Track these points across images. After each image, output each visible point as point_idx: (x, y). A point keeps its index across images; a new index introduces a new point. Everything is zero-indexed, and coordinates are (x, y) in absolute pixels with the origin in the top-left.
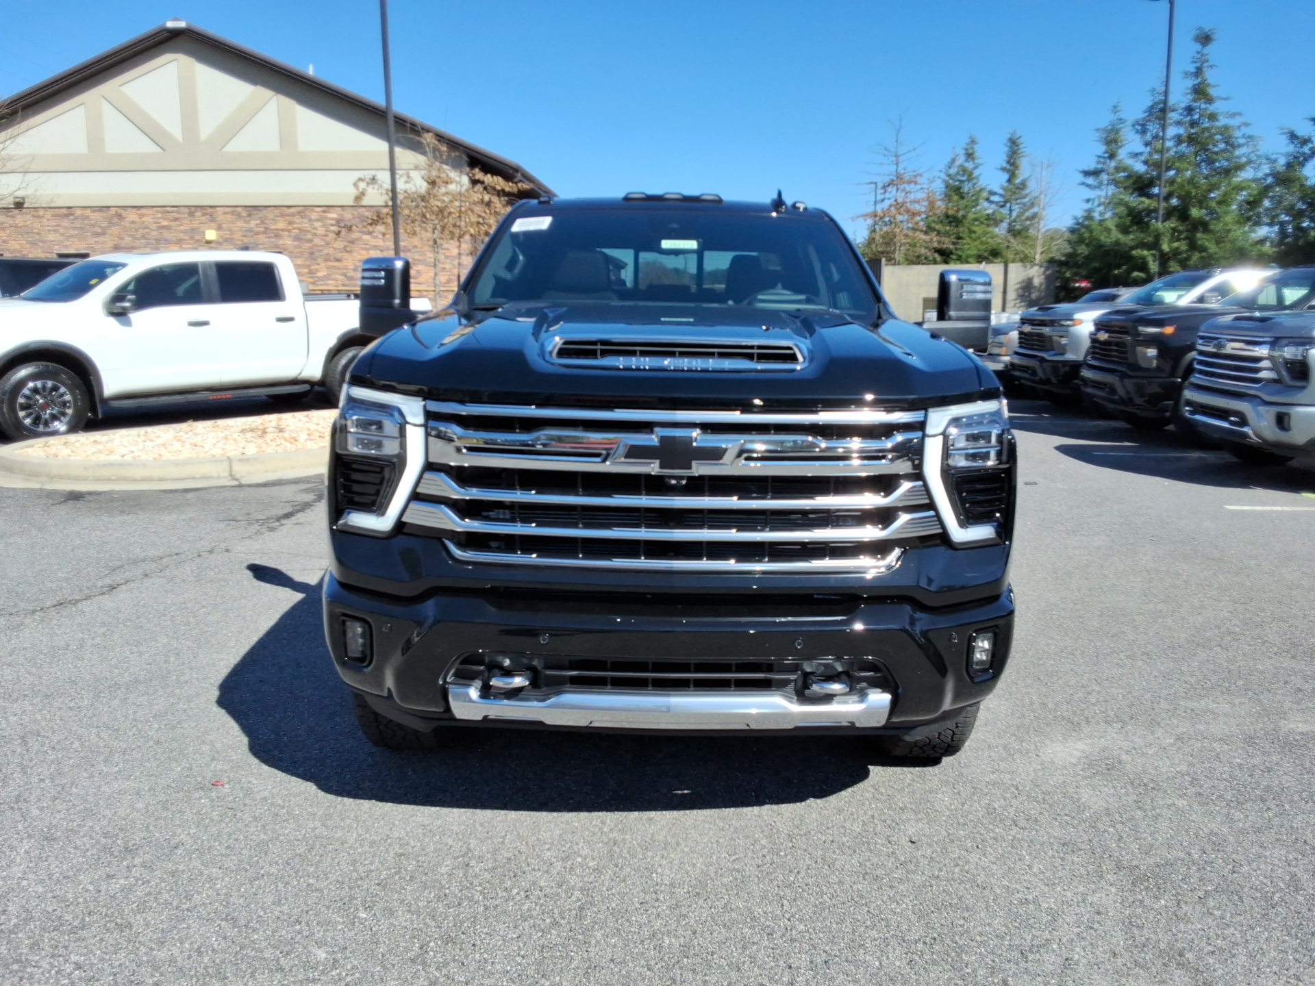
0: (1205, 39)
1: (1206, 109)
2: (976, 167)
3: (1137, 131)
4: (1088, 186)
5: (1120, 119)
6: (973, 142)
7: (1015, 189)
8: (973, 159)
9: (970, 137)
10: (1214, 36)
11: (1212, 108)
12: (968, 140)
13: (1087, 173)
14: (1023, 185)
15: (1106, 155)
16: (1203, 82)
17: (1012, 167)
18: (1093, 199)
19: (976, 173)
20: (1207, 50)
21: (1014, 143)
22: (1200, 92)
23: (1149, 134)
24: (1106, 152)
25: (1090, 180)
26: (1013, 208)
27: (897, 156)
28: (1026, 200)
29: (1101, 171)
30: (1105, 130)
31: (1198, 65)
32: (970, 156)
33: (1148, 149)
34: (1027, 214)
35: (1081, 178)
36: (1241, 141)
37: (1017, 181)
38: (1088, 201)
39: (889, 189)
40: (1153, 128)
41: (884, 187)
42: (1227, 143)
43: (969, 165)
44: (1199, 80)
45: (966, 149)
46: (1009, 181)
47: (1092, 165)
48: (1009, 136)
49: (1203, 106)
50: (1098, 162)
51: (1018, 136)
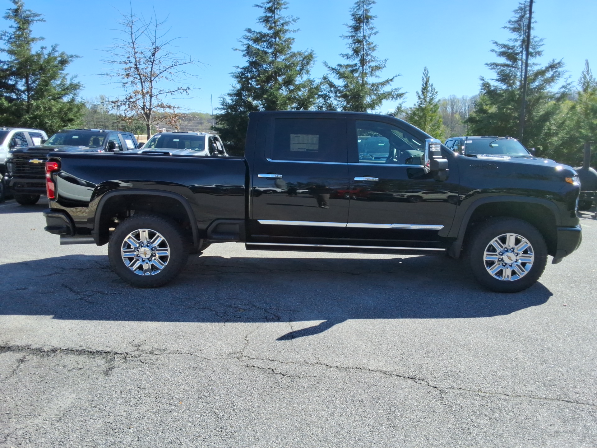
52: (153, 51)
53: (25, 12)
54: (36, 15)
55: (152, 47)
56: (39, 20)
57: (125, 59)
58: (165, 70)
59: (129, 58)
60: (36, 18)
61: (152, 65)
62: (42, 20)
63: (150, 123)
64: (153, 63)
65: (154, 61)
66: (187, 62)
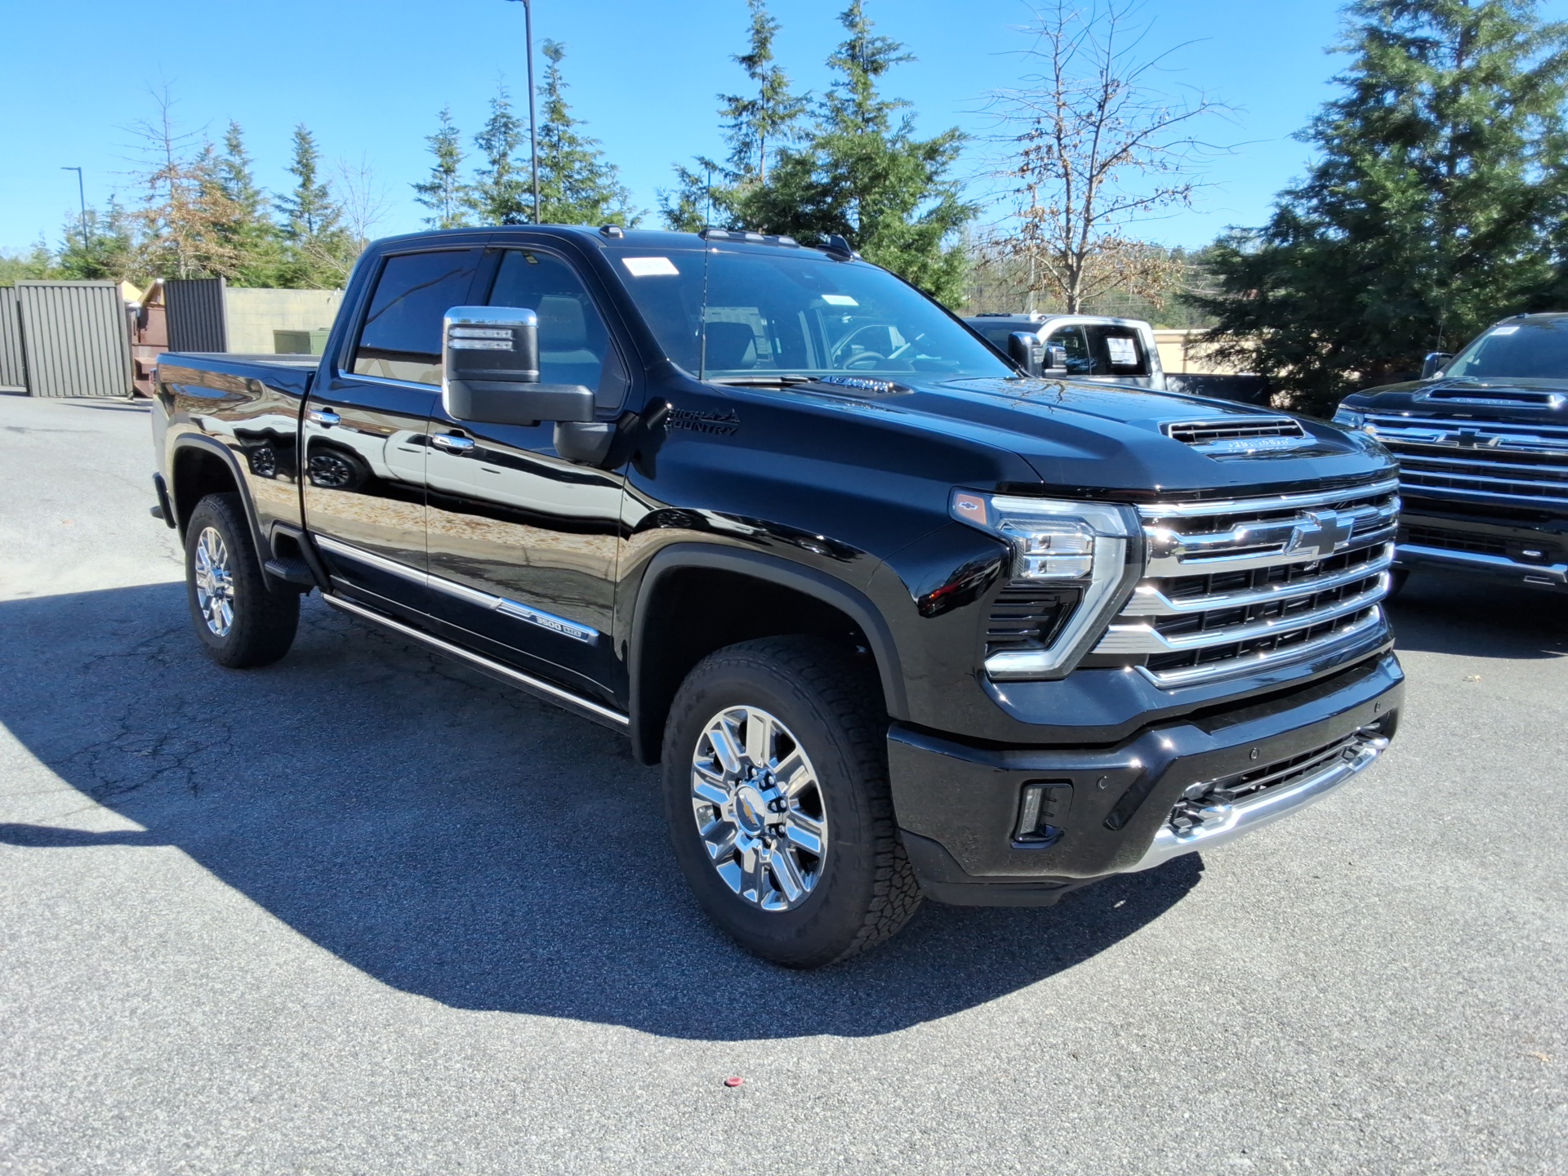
0: (555, 53)
1: (564, 132)
2: (245, 163)
3: (481, 146)
4: (425, 203)
5: (453, 129)
6: (236, 130)
7: (310, 198)
8: (240, 152)
9: (231, 124)
10: (564, 52)
11: (571, 131)
12: (229, 128)
13: (421, 188)
14: (323, 193)
15: (441, 169)
16: (559, 101)
17: (305, 168)
18: (434, 220)
19: (247, 170)
20: (557, 66)
21: (303, 141)
22: (555, 110)
23: (495, 151)
24: (441, 166)
25: (426, 197)
26: (313, 220)
27: (167, 141)
28: (329, 211)
29: (439, 187)
30: (436, 138)
31: (550, 81)
32: (234, 148)
33: (496, 167)
34: (332, 229)
35: (415, 193)
36: (604, 170)
37: (314, 187)
38: (428, 221)
39: (160, 183)
40: (499, 144)
41: (153, 180)
42: (591, 171)
43: (236, 160)
44: (554, 98)
45: (228, 140)
46: (304, 185)
47: (427, 179)
48: (296, 130)
49: (561, 128)
50: (434, 177)
51: (307, 131)
52: (1099, 96)
53: (873, 43)
54: (891, 48)
55: (1097, 84)
56: (900, 59)
57: (1028, 128)
58: (1133, 143)
59: (1039, 122)
60: (893, 55)
61: (1097, 132)
62: (908, 58)
63: (1077, 291)
64: (1098, 127)
65: (1101, 121)
66: (1191, 111)
